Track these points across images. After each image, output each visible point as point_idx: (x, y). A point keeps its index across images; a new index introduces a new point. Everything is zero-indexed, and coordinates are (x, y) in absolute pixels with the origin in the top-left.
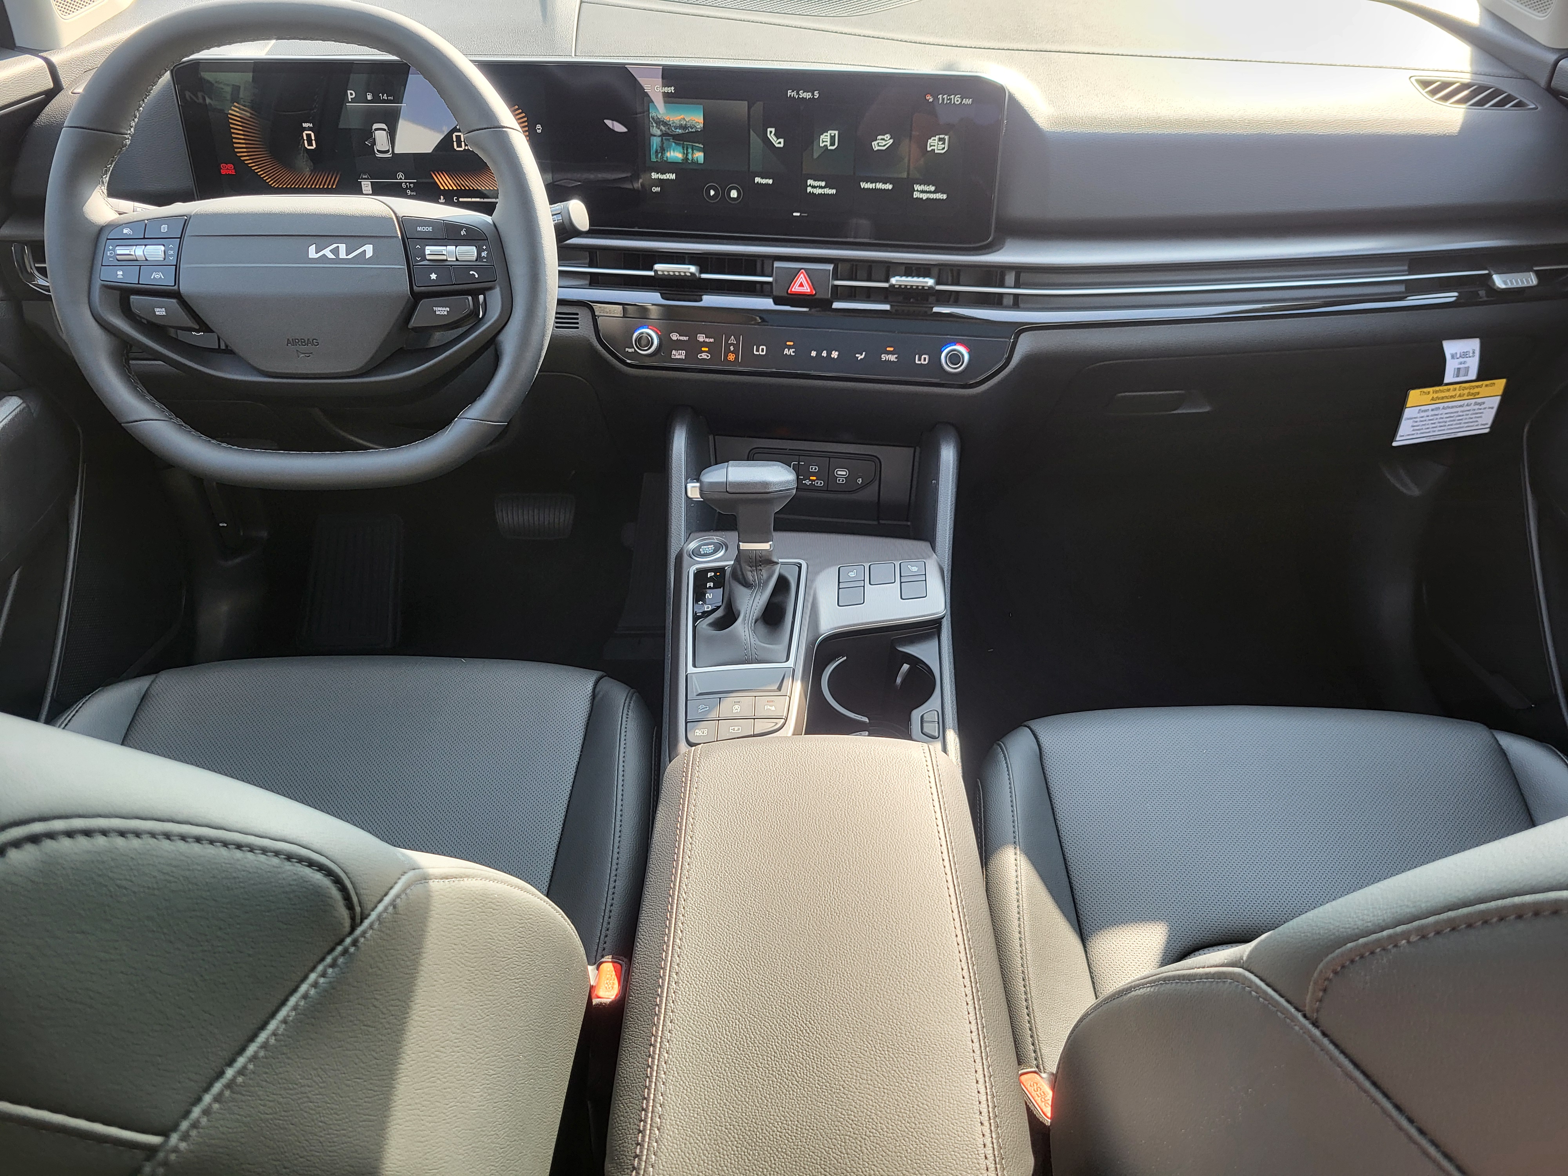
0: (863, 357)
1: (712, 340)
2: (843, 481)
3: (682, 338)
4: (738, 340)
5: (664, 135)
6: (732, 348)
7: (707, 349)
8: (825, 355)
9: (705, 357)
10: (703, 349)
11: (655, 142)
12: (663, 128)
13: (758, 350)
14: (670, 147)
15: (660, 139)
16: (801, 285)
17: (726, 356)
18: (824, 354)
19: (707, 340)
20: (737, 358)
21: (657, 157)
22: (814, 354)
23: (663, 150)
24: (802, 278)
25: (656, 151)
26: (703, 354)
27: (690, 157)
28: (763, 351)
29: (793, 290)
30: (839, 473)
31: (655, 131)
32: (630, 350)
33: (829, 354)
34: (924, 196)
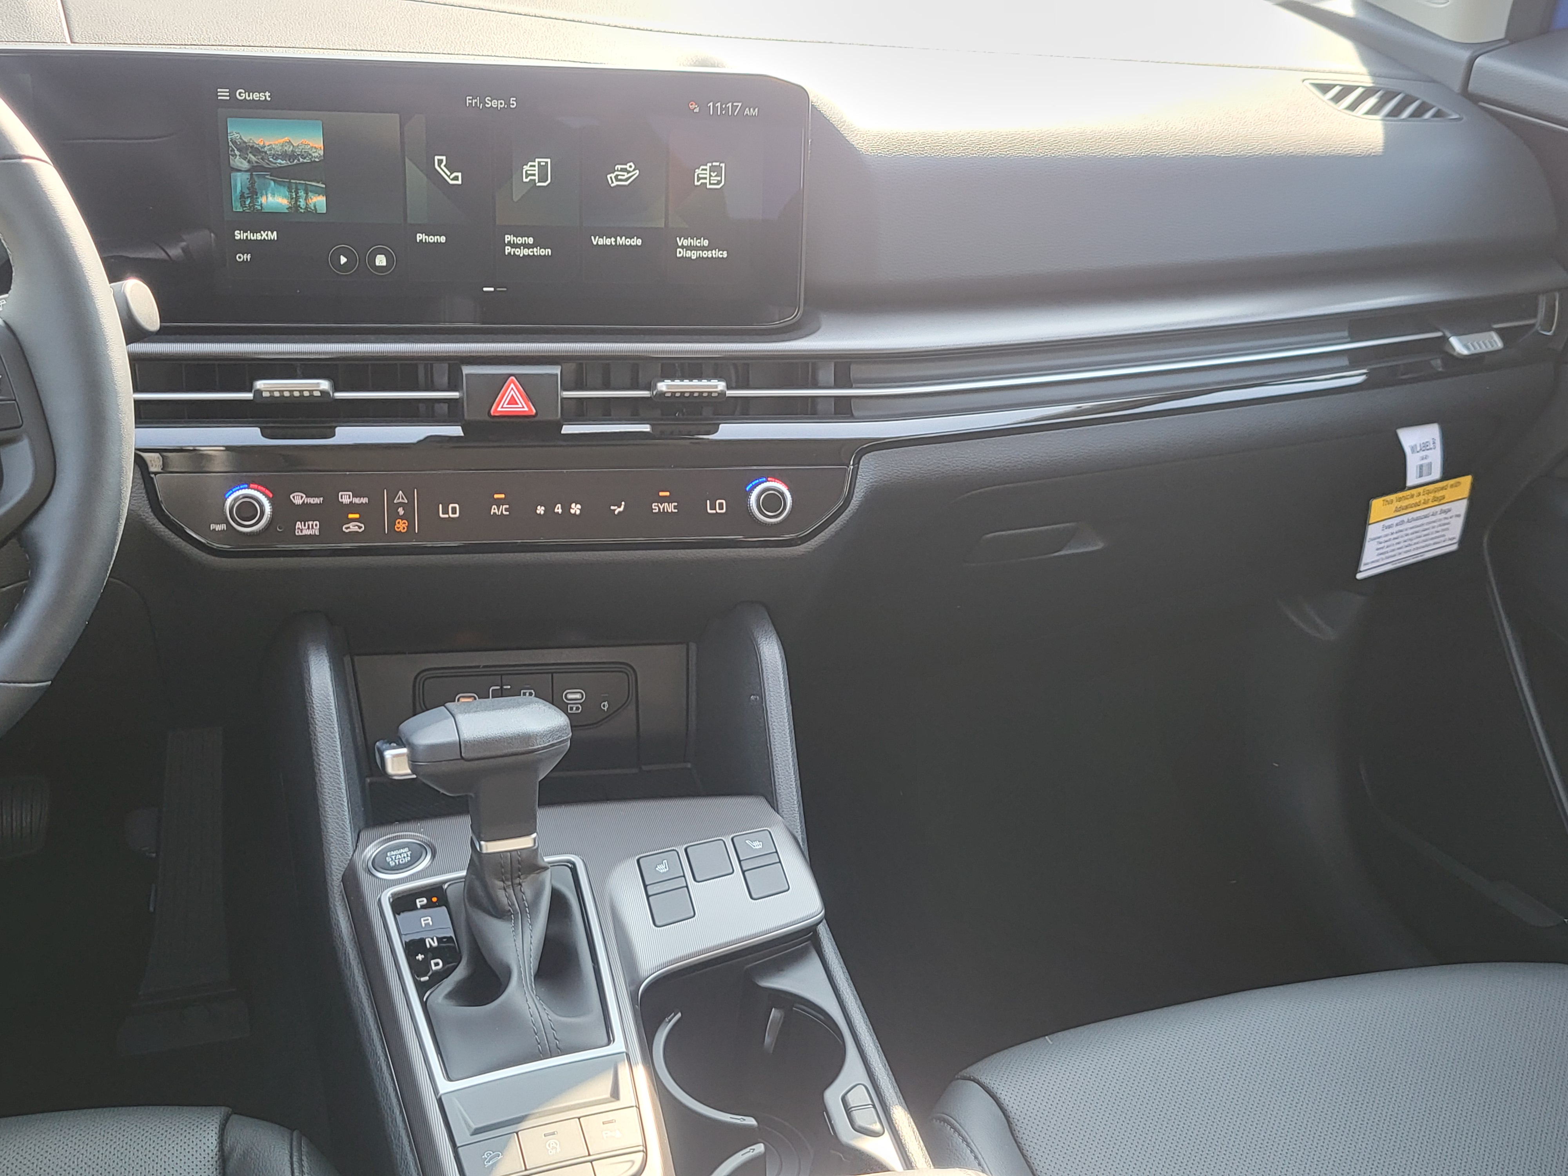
0: (621, 509)
1: (365, 500)
2: (577, 708)
3: (311, 500)
4: (409, 496)
5: (254, 169)
6: (401, 511)
7: (357, 516)
8: (560, 511)
9: (356, 529)
10: (350, 516)
11: (240, 181)
12: (253, 158)
13: (446, 512)
14: (266, 188)
15: (247, 176)
16: (513, 401)
17: (392, 524)
18: (558, 509)
19: (357, 500)
20: (411, 526)
21: (243, 204)
22: (541, 510)
23: (253, 192)
24: (512, 390)
25: (242, 196)
26: (351, 525)
27: (302, 203)
28: (454, 512)
29: (499, 409)
30: (570, 696)
31: (238, 162)
32: (219, 528)
33: (566, 508)
34: (694, 255)
